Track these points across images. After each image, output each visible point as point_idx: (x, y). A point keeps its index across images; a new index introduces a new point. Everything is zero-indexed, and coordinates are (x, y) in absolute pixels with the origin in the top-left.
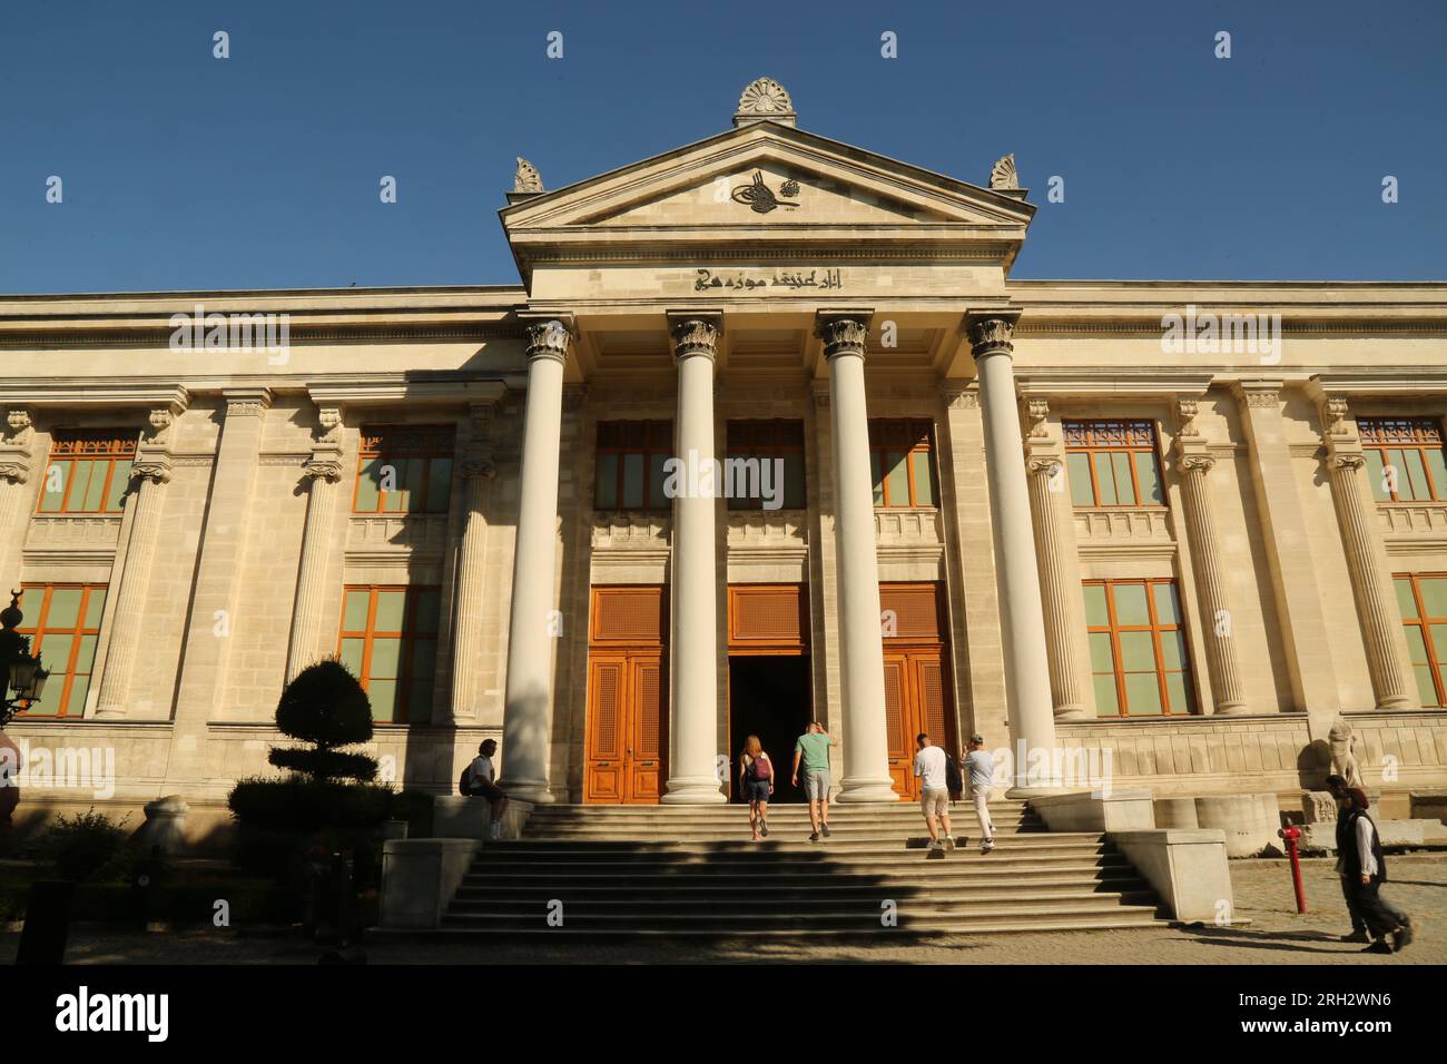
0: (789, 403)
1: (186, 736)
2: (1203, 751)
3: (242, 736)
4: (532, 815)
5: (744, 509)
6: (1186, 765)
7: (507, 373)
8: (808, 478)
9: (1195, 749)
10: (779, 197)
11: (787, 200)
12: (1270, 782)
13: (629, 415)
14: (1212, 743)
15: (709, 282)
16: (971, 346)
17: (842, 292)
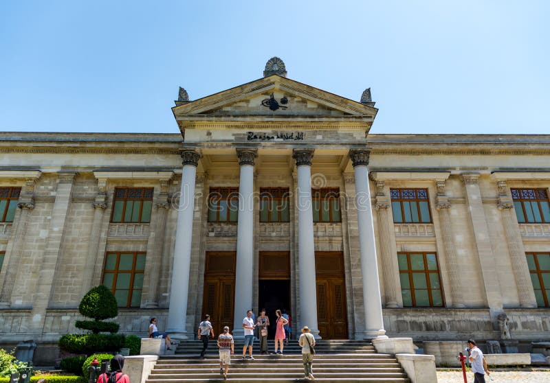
0: (283, 181)
1: (37, 315)
2: (446, 322)
3: (60, 314)
4: (179, 345)
5: (266, 222)
6: (439, 328)
7: (174, 168)
8: (291, 210)
9: (443, 321)
10: (280, 104)
11: (283, 105)
12: (474, 336)
13: (222, 185)
14: (450, 319)
15: (253, 137)
16: (352, 162)
17: (303, 141)
